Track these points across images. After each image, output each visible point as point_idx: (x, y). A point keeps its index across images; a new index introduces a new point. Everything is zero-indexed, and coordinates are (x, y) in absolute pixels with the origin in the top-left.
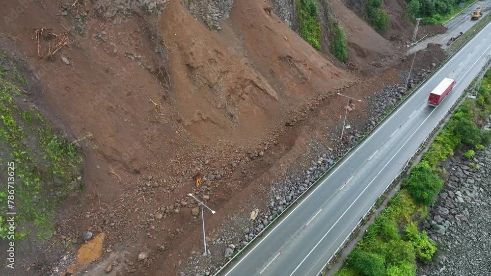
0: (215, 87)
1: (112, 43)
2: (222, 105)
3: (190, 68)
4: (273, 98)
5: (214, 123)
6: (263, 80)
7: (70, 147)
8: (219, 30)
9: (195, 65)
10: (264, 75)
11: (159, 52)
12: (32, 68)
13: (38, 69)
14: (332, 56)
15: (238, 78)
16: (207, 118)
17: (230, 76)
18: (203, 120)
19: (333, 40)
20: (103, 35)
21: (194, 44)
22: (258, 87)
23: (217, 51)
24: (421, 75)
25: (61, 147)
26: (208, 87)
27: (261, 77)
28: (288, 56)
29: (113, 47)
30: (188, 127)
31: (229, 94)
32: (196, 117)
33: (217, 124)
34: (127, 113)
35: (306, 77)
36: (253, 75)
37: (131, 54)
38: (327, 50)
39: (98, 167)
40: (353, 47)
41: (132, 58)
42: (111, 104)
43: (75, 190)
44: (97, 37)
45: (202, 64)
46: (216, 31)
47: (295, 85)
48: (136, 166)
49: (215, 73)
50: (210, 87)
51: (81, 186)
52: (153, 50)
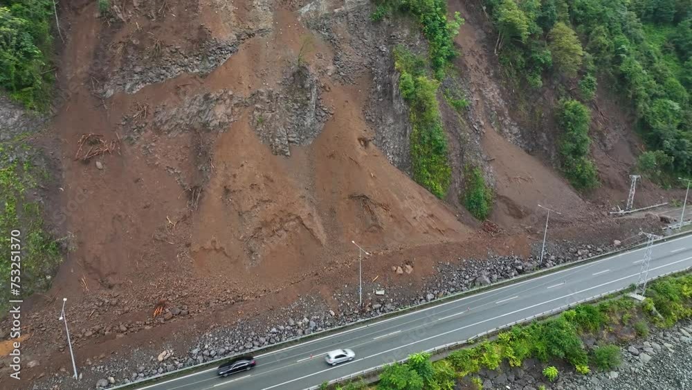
0: (244, 216)
1: (156, 156)
2: (244, 237)
3: (227, 191)
4: (318, 242)
5: (226, 255)
6: (315, 219)
7: (53, 245)
8: (288, 156)
9: (232, 189)
10: (319, 213)
11: (201, 170)
12: (64, 167)
13: (69, 169)
14: (460, 208)
15: (281, 211)
16: (221, 248)
17: (271, 206)
18: (215, 249)
19: (466, 188)
20: (152, 146)
21: (242, 165)
22: (303, 224)
23: (267, 178)
24: (576, 252)
25: (44, 243)
26: (236, 214)
27: (315, 214)
28: (364, 196)
29: (156, 159)
30: (193, 254)
31: (260, 226)
32: (208, 245)
33: (230, 257)
34: (133, 225)
35: (380, 225)
36: (304, 211)
37: (172, 168)
38: (455, 199)
39: (72, 271)
40: (504, 201)
41: (172, 172)
42: (122, 213)
43: (41, 288)
44: (145, 148)
45: (241, 189)
46: (284, 157)
47: (357, 232)
48: (111, 280)
49: (251, 201)
50: (239, 215)
51: (48, 286)
52: (196, 166)
